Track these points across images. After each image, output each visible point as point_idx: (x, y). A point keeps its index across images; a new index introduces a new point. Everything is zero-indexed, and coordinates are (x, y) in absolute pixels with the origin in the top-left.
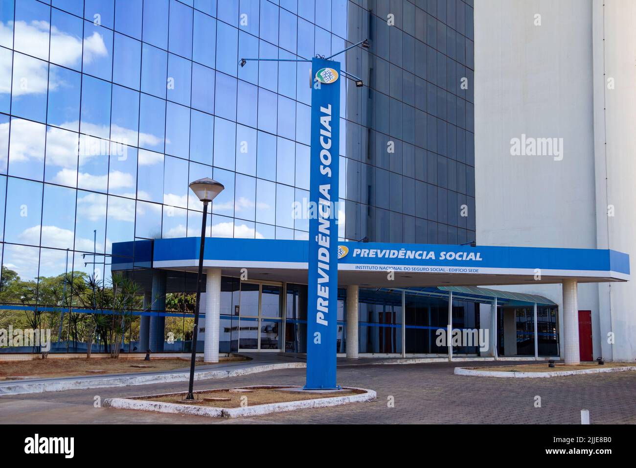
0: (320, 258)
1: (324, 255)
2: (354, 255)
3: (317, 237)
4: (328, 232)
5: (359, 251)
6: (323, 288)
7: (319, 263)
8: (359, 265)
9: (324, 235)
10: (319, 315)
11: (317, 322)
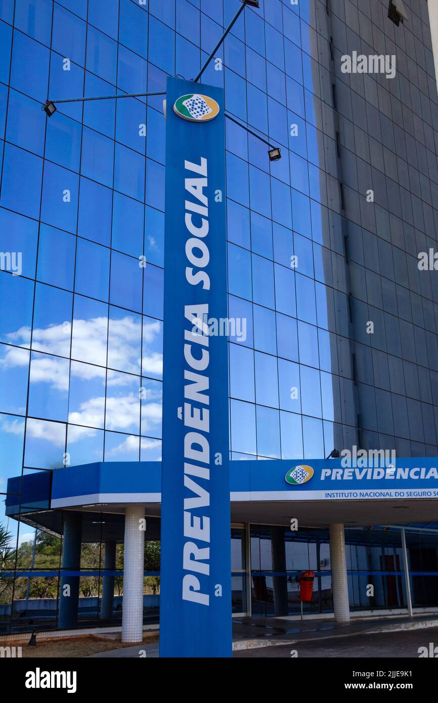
0: (189, 453)
1: (196, 447)
2: (323, 478)
3: (180, 409)
4: (205, 400)
5: (329, 471)
6: (197, 520)
7: (185, 464)
8: (330, 492)
9: (195, 404)
10: (189, 581)
11: (185, 597)
